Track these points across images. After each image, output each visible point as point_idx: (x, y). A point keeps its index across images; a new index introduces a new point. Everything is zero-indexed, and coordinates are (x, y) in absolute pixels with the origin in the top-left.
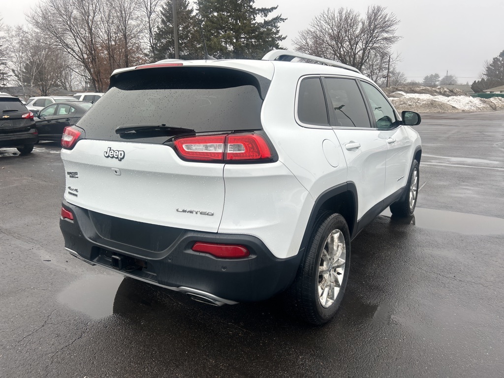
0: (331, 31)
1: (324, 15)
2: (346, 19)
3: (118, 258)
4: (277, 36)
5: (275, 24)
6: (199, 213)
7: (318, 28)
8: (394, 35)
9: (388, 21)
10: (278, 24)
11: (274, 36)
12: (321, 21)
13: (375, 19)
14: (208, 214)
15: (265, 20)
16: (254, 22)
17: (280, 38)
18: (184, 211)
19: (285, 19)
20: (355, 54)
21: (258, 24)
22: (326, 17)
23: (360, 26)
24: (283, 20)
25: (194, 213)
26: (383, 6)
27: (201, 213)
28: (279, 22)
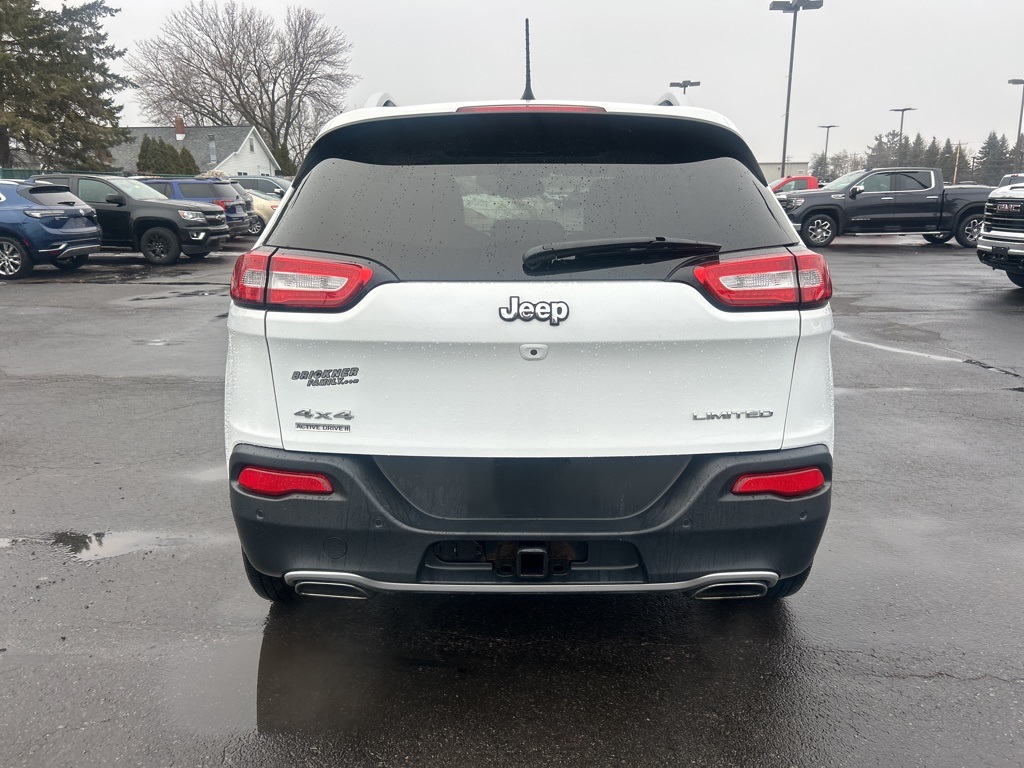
0: (213, 49)
1: (195, 13)
2: (244, 26)
3: (540, 550)
4: (101, 47)
5: (91, 19)
6: (743, 416)
7: (182, 39)
8: (345, 72)
9: (330, 42)
10: (98, 18)
11: (94, 45)
12: (189, 25)
13: (305, 36)
14: (762, 415)
15: (65, 7)
16: (36, 8)
17: (109, 53)
18: (711, 417)
19: (116, 11)
20: (273, 103)
21: (48, 14)
22: (200, 17)
23: (276, 46)
24: (111, 11)
25: (733, 417)
26: (316, 10)
27: (748, 416)
28: (100, 14)
